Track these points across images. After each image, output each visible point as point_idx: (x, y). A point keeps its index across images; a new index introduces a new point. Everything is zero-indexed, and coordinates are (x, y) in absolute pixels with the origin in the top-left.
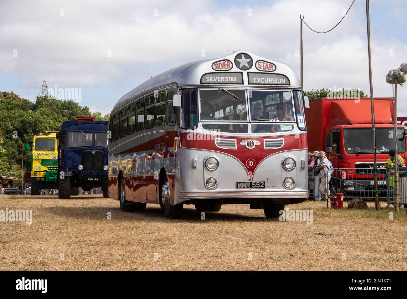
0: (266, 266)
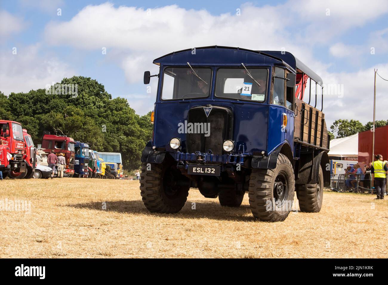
0: (347, 237)
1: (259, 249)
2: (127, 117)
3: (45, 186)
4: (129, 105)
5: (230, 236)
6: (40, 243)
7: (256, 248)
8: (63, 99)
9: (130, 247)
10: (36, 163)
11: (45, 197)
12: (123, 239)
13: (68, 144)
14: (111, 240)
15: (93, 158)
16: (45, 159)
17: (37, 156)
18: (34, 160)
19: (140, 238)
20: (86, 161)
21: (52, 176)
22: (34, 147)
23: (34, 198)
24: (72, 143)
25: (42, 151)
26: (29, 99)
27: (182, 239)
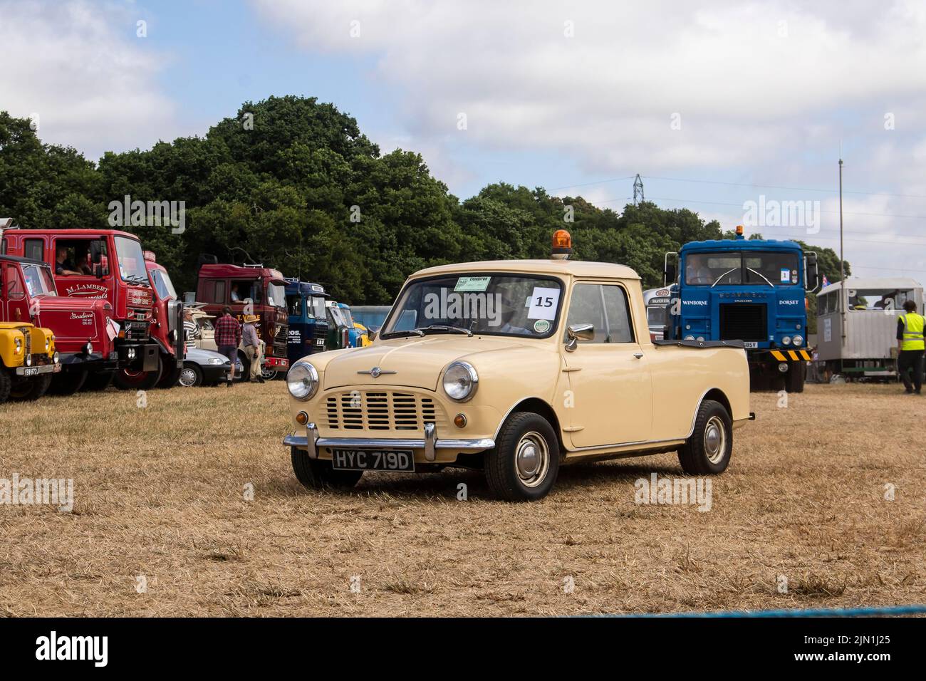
1: (839, 565)
2: (426, 204)
3: (215, 407)
4: (428, 171)
5: (747, 529)
6: (224, 565)
7: (829, 561)
8: (245, 163)
9: (468, 566)
10: (186, 345)
11: (220, 436)
12: (447, 544)
13: (267, 288)
14: (413, 549)
15: (339, 323)
16: (207, 332)
17: (186, 323)
18: (178, 335)
19: (494, 540)
20: (319, 332)
21: (230, 377)
22: (177, 299)
23: (190, 440)
24: (277, 283)
25: (199, 311)
26: (155, 168)
27: (611, 542)
